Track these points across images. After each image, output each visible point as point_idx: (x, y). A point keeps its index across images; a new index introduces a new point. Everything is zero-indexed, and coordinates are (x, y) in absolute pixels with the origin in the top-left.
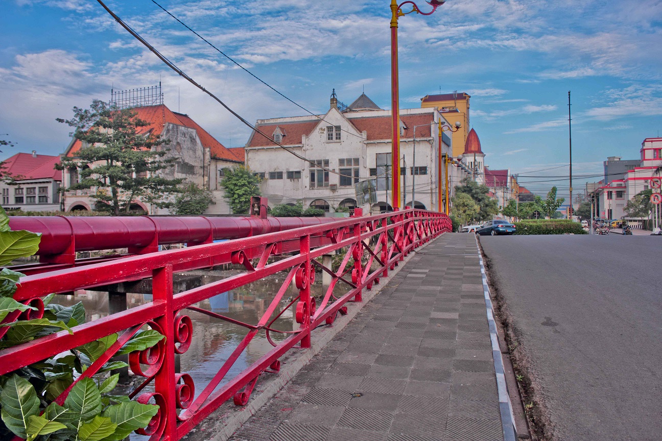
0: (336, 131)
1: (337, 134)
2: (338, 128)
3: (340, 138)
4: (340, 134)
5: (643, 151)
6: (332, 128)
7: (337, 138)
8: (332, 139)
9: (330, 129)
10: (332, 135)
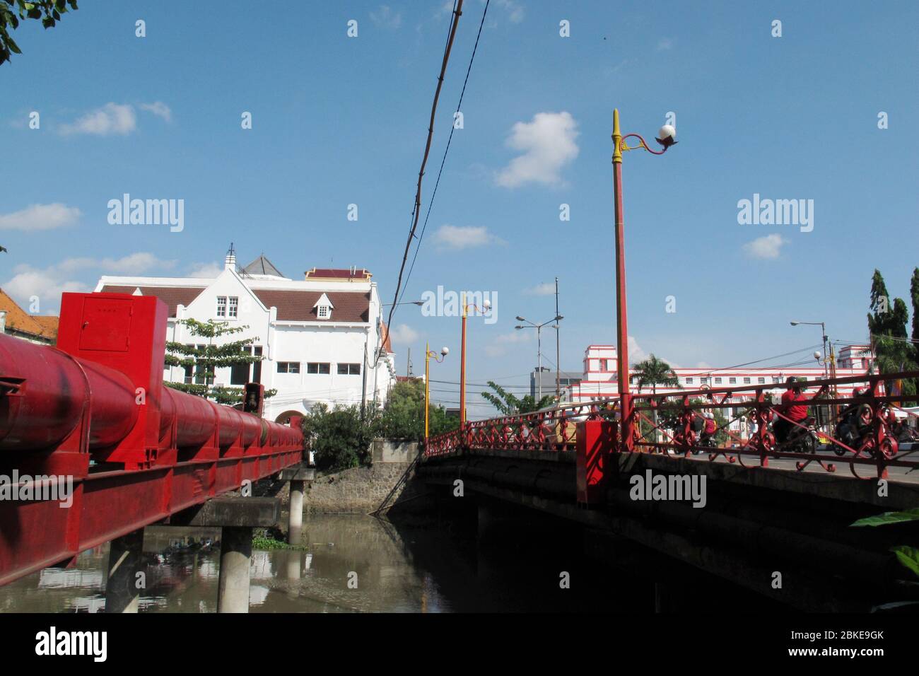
0: (231, 303)
1: (231, 309)
2: (235, 300)
3: (235, 315)
4: (236, 309)
5: (587, 361)
6: (225, 299)
7: (231, 314)
8: (223, 314)
9: (222, 299)
10: (224, 309)
